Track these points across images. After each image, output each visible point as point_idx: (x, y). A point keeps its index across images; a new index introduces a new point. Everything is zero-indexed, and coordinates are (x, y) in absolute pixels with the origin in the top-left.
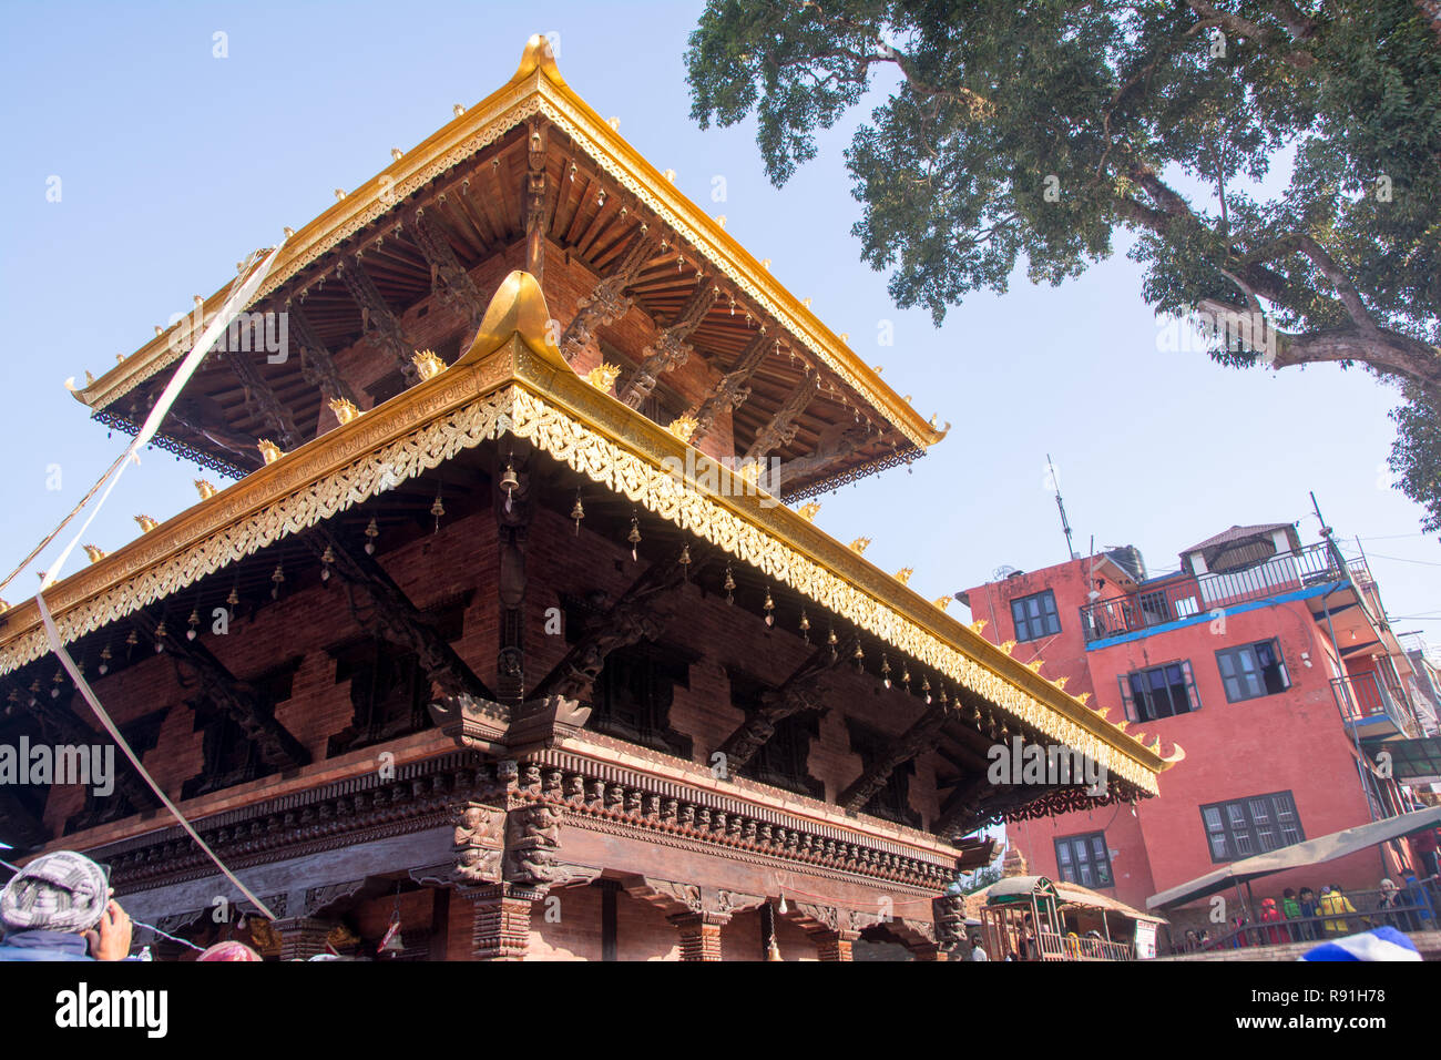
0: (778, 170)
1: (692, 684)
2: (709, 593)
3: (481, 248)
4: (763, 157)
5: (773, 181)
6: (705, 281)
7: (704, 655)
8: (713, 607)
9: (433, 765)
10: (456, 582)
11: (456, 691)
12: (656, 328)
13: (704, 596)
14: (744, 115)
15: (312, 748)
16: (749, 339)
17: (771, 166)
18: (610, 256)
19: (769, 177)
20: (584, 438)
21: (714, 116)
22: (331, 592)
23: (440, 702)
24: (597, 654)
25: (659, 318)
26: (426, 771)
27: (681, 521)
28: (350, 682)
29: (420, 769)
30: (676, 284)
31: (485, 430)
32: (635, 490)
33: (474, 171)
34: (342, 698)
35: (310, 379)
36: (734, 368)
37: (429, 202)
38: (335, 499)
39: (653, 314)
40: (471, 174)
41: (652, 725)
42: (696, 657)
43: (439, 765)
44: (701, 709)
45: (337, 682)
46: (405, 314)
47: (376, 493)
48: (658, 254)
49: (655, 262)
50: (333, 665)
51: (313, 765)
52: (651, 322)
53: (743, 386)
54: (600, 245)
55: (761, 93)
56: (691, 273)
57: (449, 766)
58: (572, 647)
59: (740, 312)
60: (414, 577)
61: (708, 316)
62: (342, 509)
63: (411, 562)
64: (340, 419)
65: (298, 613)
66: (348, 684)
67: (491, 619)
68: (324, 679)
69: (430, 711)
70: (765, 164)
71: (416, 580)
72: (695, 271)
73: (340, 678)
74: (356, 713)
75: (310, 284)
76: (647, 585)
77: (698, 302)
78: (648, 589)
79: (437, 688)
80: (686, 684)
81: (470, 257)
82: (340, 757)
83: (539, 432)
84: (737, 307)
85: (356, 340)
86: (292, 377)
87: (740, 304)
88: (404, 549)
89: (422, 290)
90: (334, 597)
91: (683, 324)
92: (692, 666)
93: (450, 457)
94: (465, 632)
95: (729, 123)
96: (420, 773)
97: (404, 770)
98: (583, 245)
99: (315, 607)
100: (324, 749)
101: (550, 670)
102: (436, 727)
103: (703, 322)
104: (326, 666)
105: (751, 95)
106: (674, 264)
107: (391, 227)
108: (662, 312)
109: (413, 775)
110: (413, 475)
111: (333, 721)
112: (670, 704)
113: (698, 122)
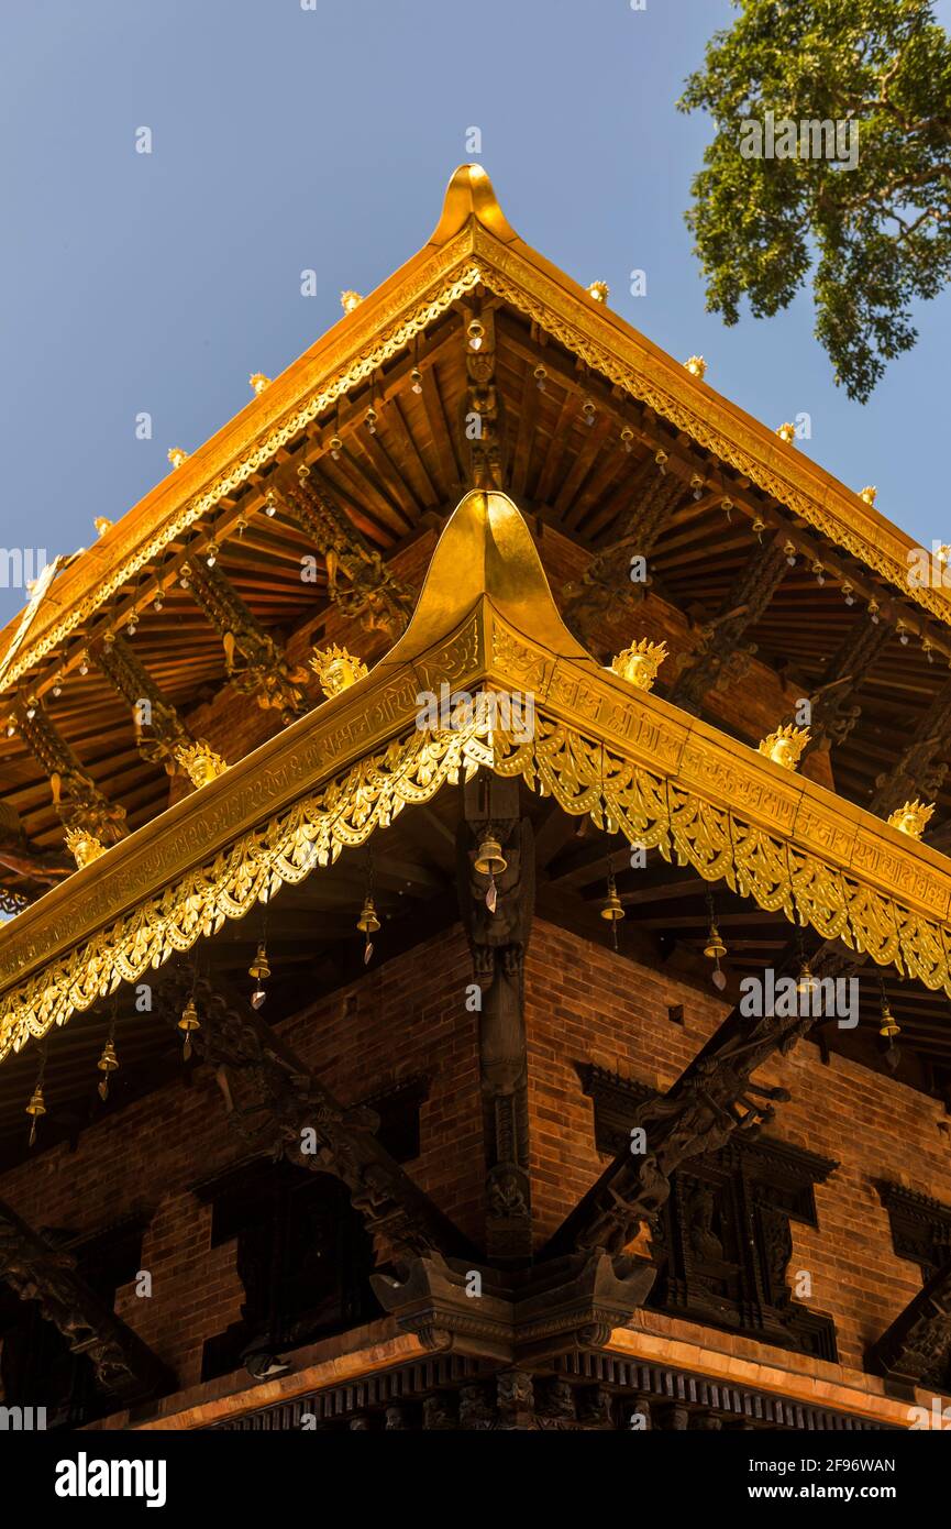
0: (857, 375)
1: (821, 1219)
2: (832, 1055)
3: (400, 525)
4: (831, 358)
5: (852, 393)
6: (769, 535)
7: (836, 1166)
8: (844, 1080)
9: (383, 1387)
10: (403, 1058)
11: (418, 1248)
12: (691, 627)
13: (825, 1060)
14: (792, 293)
15: (178, 1362)
16: (849, 628)
17: (845, 370)
18: (606, 516)
19: (844, 387)
20: (614, 774)
21: (744, 303)
22: (199, 1091)
23: (389, 1269)
24: (658, 1169)
25: (695, 609)
26: (372, 1398)
27: (796, 913)
28: (235, 1243)
29: (361, 1395)
30: (718, 549)
31: (443, 768)
32: (710, 861)
33: (383, 397)
34: (224, 1273)
35: (150, 756)
36: (829, 676)
37: (315, 455)
38: (194, 916)
39: (683, 605)
40: (378, 402)
41: (761, 1298)
42: (823, 1168)
43: (394, 1386)
44: (842, 1265)
45: (214, 1246)
46: (291, 641)
47: (264, 898)
48: (687, 500)
49: (683, 516)
50: (206, 1216)
51: (181, 1394)
52: (681, 616)
53: (845, 706)
54: (589, 498)
55: (816, 255)
56: (745, 524)
57: (412, 1387)
58: (611, 1160)
59: (833, 584)
60: (331, 1055)
61: (777, 595)
62: (207, 932)
63: (326, 1031)
64: (196, 779)
65: (145, 1131)
66: (232, 1247)
67: (468, 1117)
68: (192, 1242)
69: (374, 1285)
70: (834, 367)
71: (335, 1061)
72: (751, 522)
73: (218, 1239)
74: (248, 1298)
75: (140, 606)
76: (736, 1039)
77: (759, 572)
78: (740, 1045)
79: (382, 1246)
80: (810, 1219)
81: (385, 540)
82: (225, 1378)
83: (537, 767)
84: (826, 575)
85: (218, 691)
86: (124, 759)
87: (831, 569)
88: (315, 1008)
89: (312, 602)
90: (204, 1099)
91: (738, 611)
92: (818, 1187)
93: (385, 822)
94: (423, 1142)
95: (771, 311)
96: (361, 1403)
97: (334, 1397)
98: (562, 502)
99: (174, 1119)
100: (195, 1364)
101: (574, 1203)
102: (386, 1315)
103: (769, 608)
104: (195, 1217)
105: (801, 262)
106: (718, 513)
107: (259, 501)
108: (700, 600)
109: (349, 1406)
110: (324, 861)
111: (209, 1314)
112: (787, 1258)
113: (721, 316)
